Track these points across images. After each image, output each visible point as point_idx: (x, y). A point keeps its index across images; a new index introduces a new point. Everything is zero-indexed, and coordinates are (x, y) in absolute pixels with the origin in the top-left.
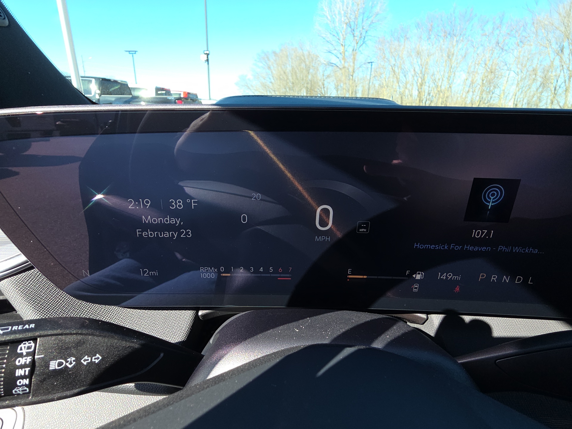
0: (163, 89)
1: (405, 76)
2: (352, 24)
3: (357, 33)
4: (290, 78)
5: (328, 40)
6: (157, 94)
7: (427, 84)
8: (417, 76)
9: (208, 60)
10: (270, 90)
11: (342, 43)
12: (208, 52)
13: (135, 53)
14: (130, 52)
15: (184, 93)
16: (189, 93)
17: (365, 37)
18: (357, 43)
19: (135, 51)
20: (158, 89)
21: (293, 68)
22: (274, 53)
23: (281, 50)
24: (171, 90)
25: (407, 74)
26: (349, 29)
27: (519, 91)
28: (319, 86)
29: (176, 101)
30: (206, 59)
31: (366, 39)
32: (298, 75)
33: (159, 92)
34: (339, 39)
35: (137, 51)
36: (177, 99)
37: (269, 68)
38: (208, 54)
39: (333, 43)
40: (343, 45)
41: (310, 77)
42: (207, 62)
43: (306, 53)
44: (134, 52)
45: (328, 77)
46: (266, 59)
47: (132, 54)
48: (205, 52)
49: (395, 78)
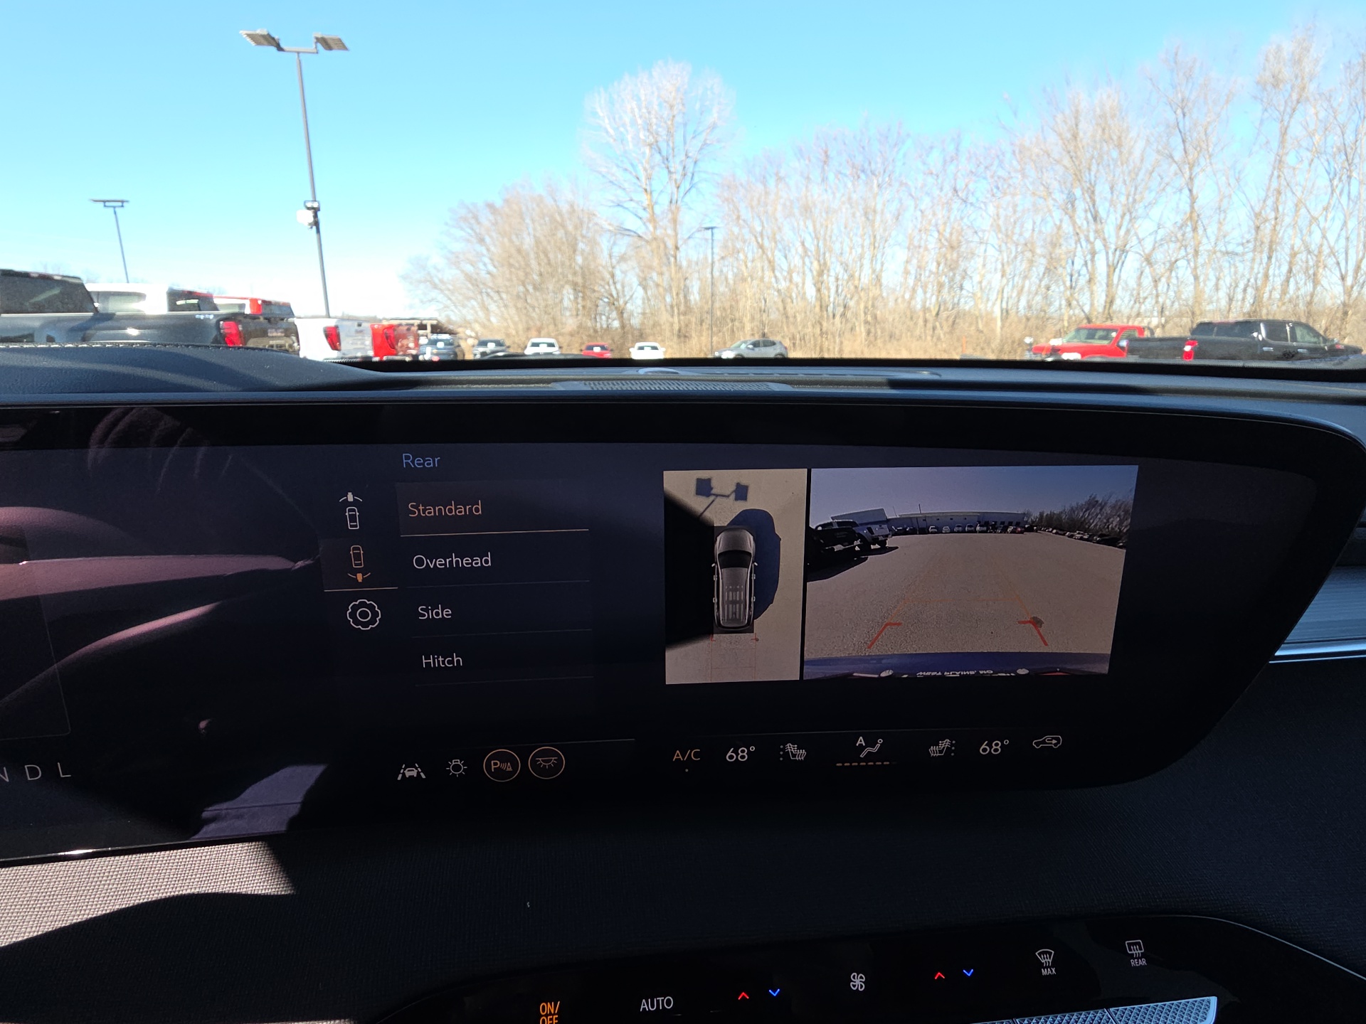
0: (190, 295)
1: (786, 257)
2: (663, 145)
3: (676, 165)
4: (533, 263)
5: (613, 179)
6: (173, 307)
7: (832, 273)
8: (809, 257)
9: (316, 223)
10: (489, 290)
11: (644, 186)
12: (315, 205)
13: (122, 206)
14: (107, 204)
15: (254, 301)
16: (267, 303)
17: (693, 175)
18: (678, 187)
19: (123, 202)
20: (174, 296)
21: (538, 242)
22: (491, 207)
23: (506, 201)
24: (214, 295)
25: (789, 251)
26: (658, 158)
27: (1007, 284)
28: (603, 279)
29: (221, 322)
30: (311, 220)
31: (696, 179)
32: (551, 256)
33: (179, 303)
34: (638, 178)
35: (127, 201)
36: (224, 320)
37: (481, 241)
38: (316, 211)
39: (626, 185)
40: (648, 190)
41: (579, 260)
42: (314, 228)
43: (565, 208)
44: (120, 204)
45: (623, 258)
46: (473, 221)
47: (114, 207)
48: (309, 205)
49: (766, 262)
